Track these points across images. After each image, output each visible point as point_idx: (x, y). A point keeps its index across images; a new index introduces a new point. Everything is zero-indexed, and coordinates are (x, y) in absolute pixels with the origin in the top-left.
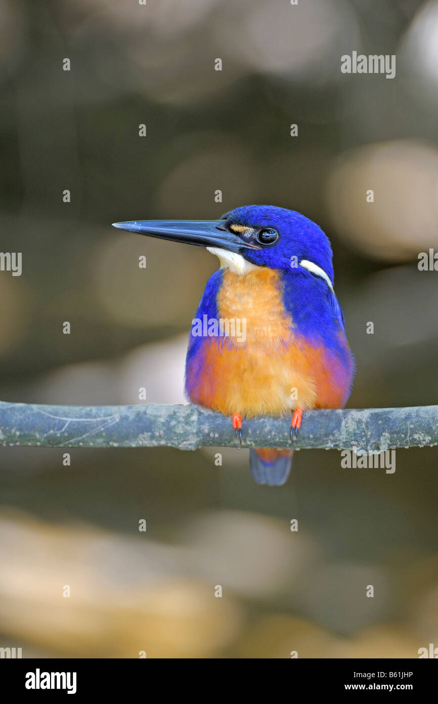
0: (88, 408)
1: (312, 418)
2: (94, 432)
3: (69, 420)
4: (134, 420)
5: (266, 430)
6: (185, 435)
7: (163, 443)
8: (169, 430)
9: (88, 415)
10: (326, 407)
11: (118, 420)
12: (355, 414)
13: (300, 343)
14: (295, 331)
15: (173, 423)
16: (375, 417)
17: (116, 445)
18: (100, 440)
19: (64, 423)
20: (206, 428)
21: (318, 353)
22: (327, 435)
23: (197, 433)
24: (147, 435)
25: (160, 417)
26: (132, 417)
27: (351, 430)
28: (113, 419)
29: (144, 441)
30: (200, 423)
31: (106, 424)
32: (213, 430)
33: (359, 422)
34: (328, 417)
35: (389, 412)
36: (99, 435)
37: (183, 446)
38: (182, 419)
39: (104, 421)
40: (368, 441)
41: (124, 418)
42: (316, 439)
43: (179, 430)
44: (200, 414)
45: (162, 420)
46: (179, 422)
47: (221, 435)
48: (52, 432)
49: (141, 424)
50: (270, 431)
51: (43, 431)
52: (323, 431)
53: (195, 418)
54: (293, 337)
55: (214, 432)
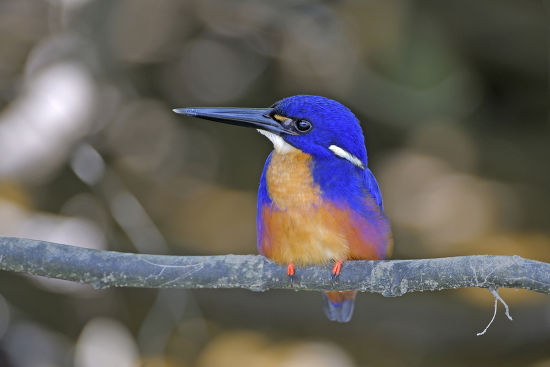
0: (180, 258)
1: (350, 267)
2: (184, 276)
3: (165, 266)
4: (215, 268)
5: (314, 276)
6: (254, 279)
7: (237, 285)
8: (241, 275)
9: (180, 263)
10: (361, 259)
11: (202, 267)
12: (383, 264)
13: (327, 206)
14: (323, 196)
15: (244, 270)
16: (397, 267)
17: (201, 286)
18: (189, 283)
19: (160, 269)
20: (269, 274)
21: (345, 214)
22: (361, 281)
23: (262, 278)
24: (225, 279)
25: (235, 264)
26: (213, 264)
27: (379, 277)
28: (199, 266)
29: (222, 283)
30: (265, 270)
31: (193, 270)
32: (274, 275)
33: (385, 270)
34: (362, 267)
35: (405, 264)
36: (188, 279)
37: (253, 287)
38: (251, 267)
39: (192, 268)
40: (391, 286)
41: (207, 266)
42: (353, 284)
43: (249, 275)
44: (265, 263)
45: (236, 267)
46: (249, 269)
47: (281, 280)
48: (151, 276)
49: (220, 271)
50: (318, 277)
51: (144, 276)
52: (357, 277)
53: (261, 266)
54: (321, 201)
55: (275, 277)
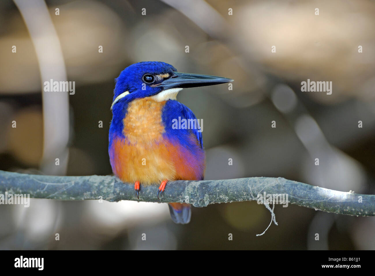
0: (59, 178)
1: (172, 185)
2: (61, 191)
3: (48, 184)
4: (82, 185)
5: (148, 191)
6: (107, 194)
8: (99, 191)
9: (59, 181)
10: (180, 179)
11: (73, 184)
12: (193, 183)
15: (101, 187)
16: (202, 185)
17: (73, 199)
18: (64, 196)
19: (45, 186)
20: (118, 190)
22: (178, 195)
23: (113, 193)
24: (88, 193)
25: (95, 183)
26: (81, 182)
27: (190, 192)
28: (71, 184)
29: (87, 196)
30: (115, 187)
31: (67, 186)
32: (122, 191)
33: (194, 188)
34: (180, 185)
35: (208, 183)
36: (63, 193)
37: (108, 199)
38: (106, 185)
39: (66, 185)
40: (198, 199)
41: (76, 184)
42: (174, 197)
43: (104, 191)
44: (116, 181)
45: (96, 185)
46: (104, 186)
47: (125, 194)
48: (38, 191)
49: (85, 187)
50: (150, 192)
51: (34, 190)
52: (176, 193)
53: (113, 184)
55: (122, 192)
